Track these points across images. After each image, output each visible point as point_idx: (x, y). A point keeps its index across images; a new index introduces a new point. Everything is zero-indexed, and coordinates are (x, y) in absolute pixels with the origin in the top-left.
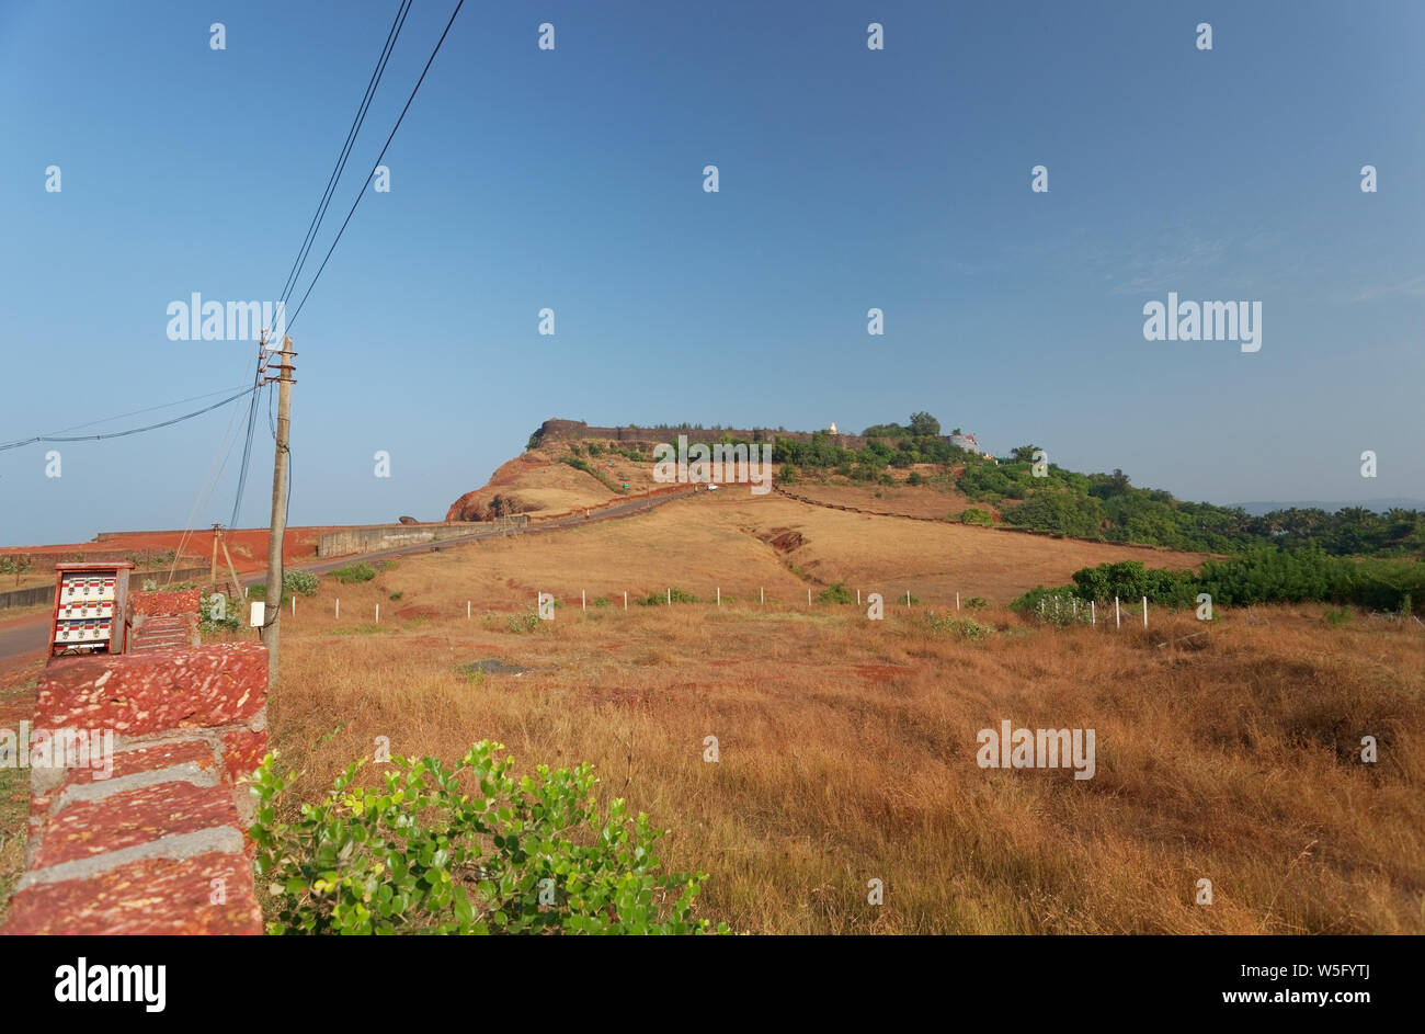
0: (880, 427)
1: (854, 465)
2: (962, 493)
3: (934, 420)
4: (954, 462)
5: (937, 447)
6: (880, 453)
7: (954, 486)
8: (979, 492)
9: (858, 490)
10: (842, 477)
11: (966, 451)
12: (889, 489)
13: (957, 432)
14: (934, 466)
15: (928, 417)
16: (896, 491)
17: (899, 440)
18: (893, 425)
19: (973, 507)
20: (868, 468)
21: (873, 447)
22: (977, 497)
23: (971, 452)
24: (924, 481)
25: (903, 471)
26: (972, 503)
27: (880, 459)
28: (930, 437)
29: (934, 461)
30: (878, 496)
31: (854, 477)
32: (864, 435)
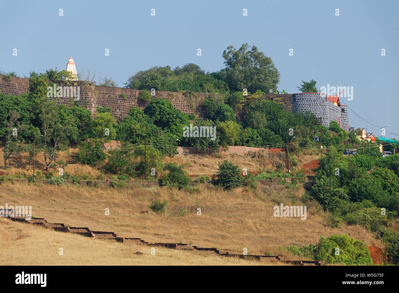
0: (164, 72)
1: (113, 146)
2: (316, 206)
3: (266, 62)
4: (303, 145)
5: (272, 116)
6: (163, 124)
7: (302, 193)
8: (347, 205)
9: (118, 196)
10: (87, 169)
11: (327, 124)
12: (179, 195)
13: (309, 87)
14: (266, 151)
15: (256, 54)
16: (191, 199)
17: (199, 98)
18: (190, 69)
19: (336, 233)
20: (139, 153)
21: (149, 111)
22: (344, 213)
23: (334, 128)
24: (246, 182)
25: (206, 160)
26: (334, 224)
27: (163, 135)
28: (258, 94)
29: (266, 142)
30: (157, 208)
31: (110, 169)
32: (132, 86)
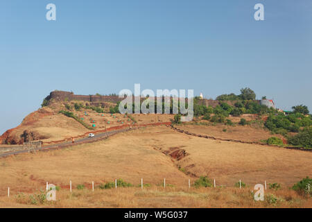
0: (225, 96)
1: (212, 115)
2: (267, 129)
3: (253, 92)
4: (263, 113)
5: (254, 106)
6: (225, 109)
7: (263, 126)
8: (275, 129)
9: (214, 128)
10: (206, 121)
11: (269, 107)
12: (230, 127)
13: (264, 98)
14: (253, 115)
15: (250, 90)
16: (234, 128)
17: (235, 102)
18: (232, 94)
19: (273, 136)
20: (219, 117)
21: (222, 106)
22: (275, 131)
23: (271, 108)
24: (248, 123)
25: (237, 118)
26: (272, 134)
27: (226, 112)
28: (250, 100)
29: (253, 113)
30: (224, 131)
31: (212, 121)
32: (217, 100)
